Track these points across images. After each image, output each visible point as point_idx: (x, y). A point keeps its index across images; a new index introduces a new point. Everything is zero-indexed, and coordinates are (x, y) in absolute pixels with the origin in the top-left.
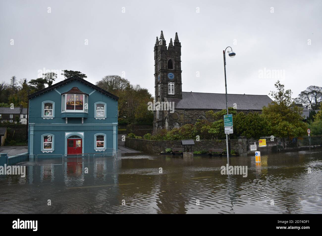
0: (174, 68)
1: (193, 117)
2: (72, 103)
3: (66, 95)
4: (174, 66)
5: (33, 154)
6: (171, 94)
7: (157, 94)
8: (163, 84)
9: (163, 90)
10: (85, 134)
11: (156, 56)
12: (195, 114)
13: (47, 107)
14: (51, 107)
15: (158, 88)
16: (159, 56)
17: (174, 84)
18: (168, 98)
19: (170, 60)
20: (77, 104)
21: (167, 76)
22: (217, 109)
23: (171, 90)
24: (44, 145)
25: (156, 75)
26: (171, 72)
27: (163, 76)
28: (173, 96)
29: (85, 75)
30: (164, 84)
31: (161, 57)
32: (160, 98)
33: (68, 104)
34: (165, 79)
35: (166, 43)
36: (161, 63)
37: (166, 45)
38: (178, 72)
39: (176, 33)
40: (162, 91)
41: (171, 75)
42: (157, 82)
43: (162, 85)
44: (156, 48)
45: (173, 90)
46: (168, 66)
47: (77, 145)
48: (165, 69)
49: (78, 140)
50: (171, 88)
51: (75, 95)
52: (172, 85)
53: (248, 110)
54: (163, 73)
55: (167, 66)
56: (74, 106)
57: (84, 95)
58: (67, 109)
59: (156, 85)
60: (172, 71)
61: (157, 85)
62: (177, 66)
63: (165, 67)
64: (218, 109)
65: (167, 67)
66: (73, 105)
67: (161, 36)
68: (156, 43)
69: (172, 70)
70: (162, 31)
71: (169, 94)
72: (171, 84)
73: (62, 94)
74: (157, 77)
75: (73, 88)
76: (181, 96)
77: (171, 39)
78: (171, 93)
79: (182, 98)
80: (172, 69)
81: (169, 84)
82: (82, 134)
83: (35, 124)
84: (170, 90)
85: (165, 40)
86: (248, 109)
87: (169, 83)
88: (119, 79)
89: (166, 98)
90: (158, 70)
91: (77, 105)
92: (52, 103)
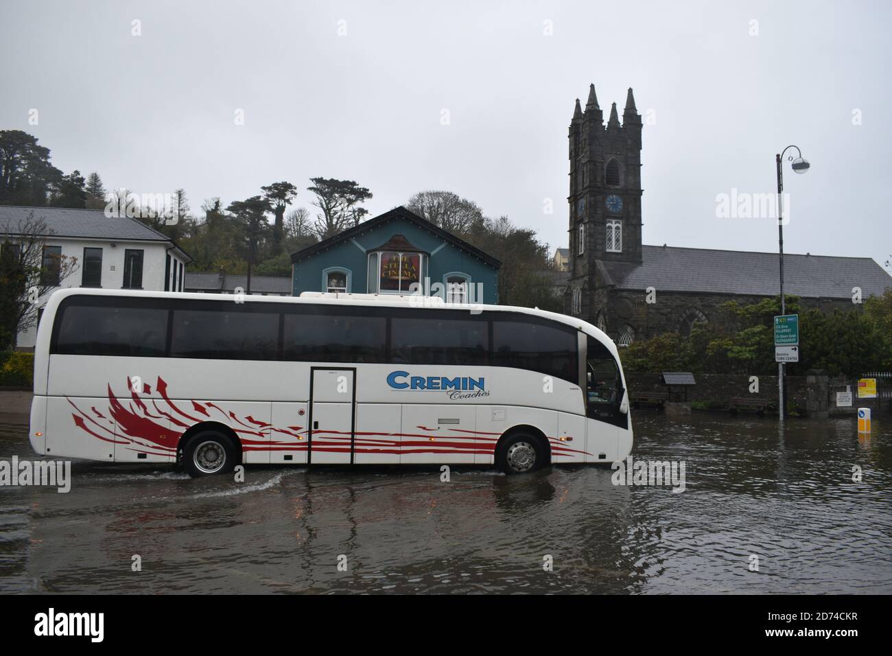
0: (622, 183)
1: (670, 313)
2: (394, 275)
3: (380, 254)
4: (622, 177)
6: (613, 250)
7: (575, 248)
8: (592, 226)
9: (592, 240)
11: (575, 150)
12: (677, 306)
13: (335, 281)
14: (342, 281)
15: (577, 235)
16: (585, 150)
17: (620, 226)
18: (606, 260)
19: (613, 161)
20: (406, 276)
21: (604, 199)
22: (736, 295)
23: (614, 240)
25: (573, 199)
26: (616, 194)
27: (593, 203)
28: (619, 257)
29: (368, 190)
30: (595, 225)
31: (588, 153)
32: (586, 261)
33: (383, 275)
34: (599, 211)
35: (602, 117)
36: (590, 170)
37: (603, 121)
38: (634, 195)
39: (630, 91)
40: (590, 242)
41: (613, 200)
42: (576, 218)
43: (590, 227)
44: (575, 131)
45: (617, 240)
46: (607, 178)
48: (599, 185)
50: (614, 236)
51: (401, 255)
52: (617, 228)
53: (819, 299)
54: (595, 196)
55: (605, 176)
56: (398, 280)
57: (421, 256)
58: (381, 288)
59: (572, 227)
60: (617, 192)
61: (575, 226)
62: (631, 178)
63: (599, 179)
64: (737, 293)
65: (605, 180)
66: (396, 277)
67: (590, 99)
68: (574, 117)
69: (617, 187)
70: (592, 86)
71: (608, 250)
72: (614, 226)
73: (368, 252)
74: (576, 208)
75: (393, 237)
76: (641, 257)
77: (614, 105)
78: (614, 248)
79: (640, 263)
80: (618, 185)
81: (608, 225)
84: (610, 239)
85: (601, 109)
86: (818, 296)
87: (609, 222)
88: (453, 203)
89: (600, 261)
90: (580, 188)
91: (404, 278)
92: (345, 272)
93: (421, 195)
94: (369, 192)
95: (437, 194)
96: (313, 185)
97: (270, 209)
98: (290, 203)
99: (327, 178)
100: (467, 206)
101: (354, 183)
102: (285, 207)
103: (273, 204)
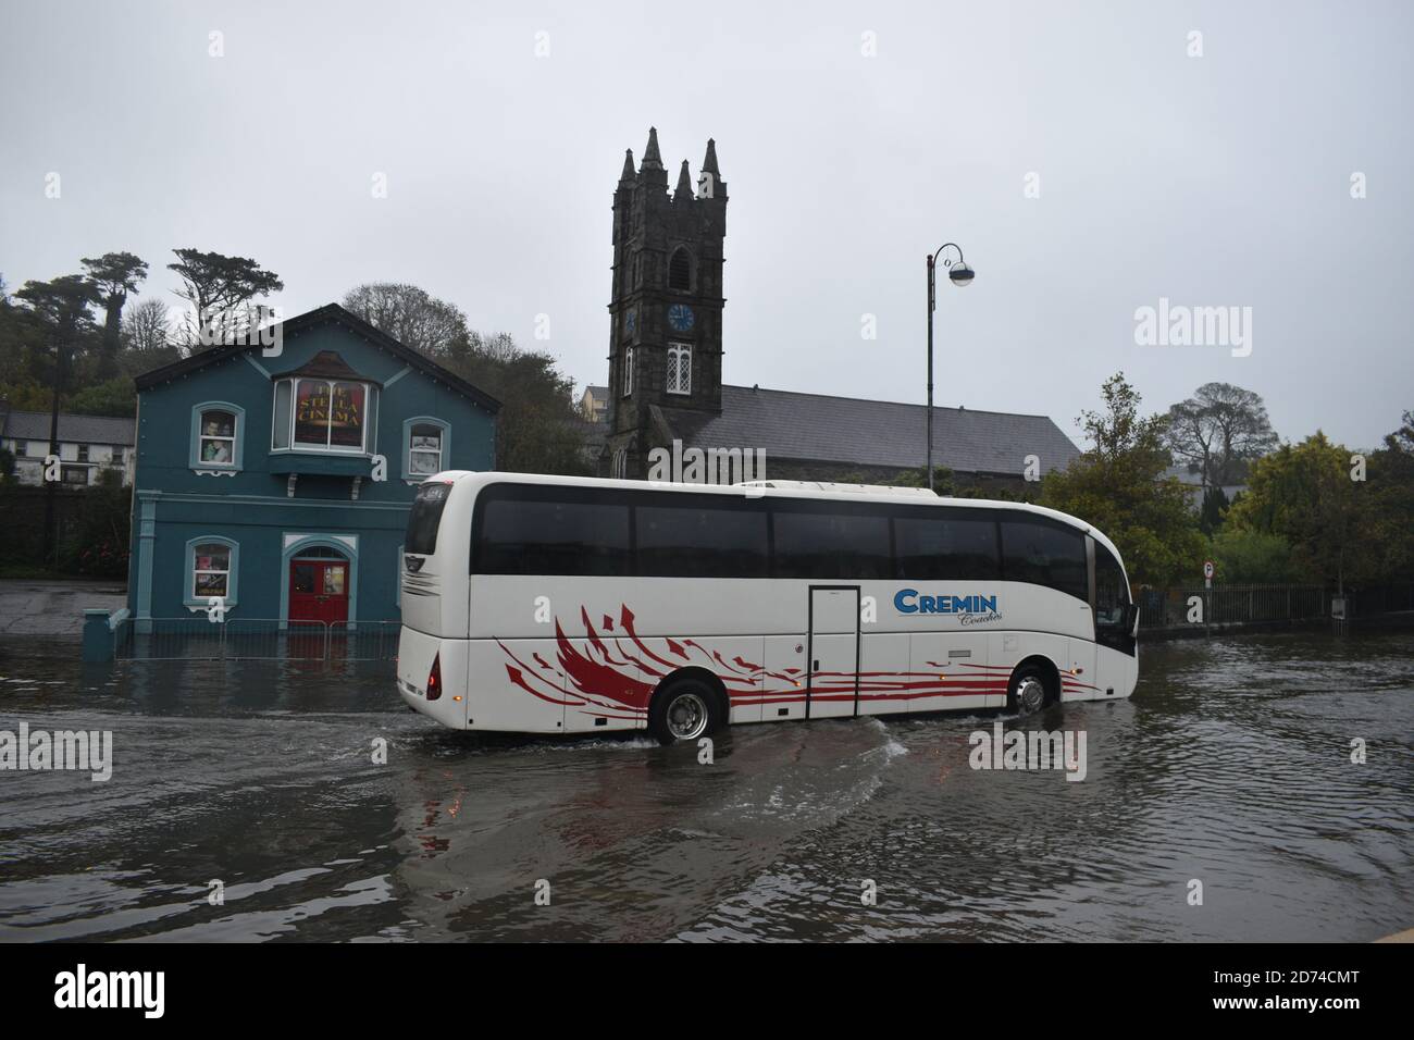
0: (694, 287)
2: (320, 418)
3: (295, 382)
4: (694, 276)
5: (149, 618)
6: (678, 391)
7: (618, 386)
8: (647, 351)
9: (645, 374)
10: (361, 544)
11: (623, 229)
13: (214, 425)
14: (227, 427)
15: (622, 365)
16: (639, 231)
17: (689, 353)
18: (666, 406)
19: (680, 252)
20: (339, 420)
21: (665, 314)
22: (858, 465)
23: (679, 375)
24: (197, 579)
25: (618, 308)
26: (683, 304)
27: (647, 315)
28: (687, 402)
29: (276, 276)
30: (650, 350)
31: (643, 236)
32: (634, 407)
33: (301, 418)
34: (657, 329)
35: (666, 182)
36: (646, 262)
37: (668, 187)
38: (710, 304)
39: (711, 143)
40: (641, 376)
41: (679, 312)
42: (620, 337)
43: (642, 354)
44: (623, 199)
45: (684, 376)
46: (671, 278)
47: (327, 586)
48: (658, 287)
49: (332, 565)
50: (679, 369)
51: (332, 384)
52: (685, 357)
53: (977, 474)
54: (652, 304)
55: (668, 275)
56: (327, 427)
57: (367, 388)
58: (296, 441)
59: (614, 352)
60: (684, 300)
61: (618, 350)
62: (708, 279)
63: (658, 278)
64: (861, 463)
65: (668, 281)
66: (322, 423)
67: (648, 152)
68: (623, 177)
69: (685, 292)
70: (653, 131)
71: (669, 391)
72: (679, 353)
73: (274, 378)
74: (621, 323)
75: (319, 354)
76: (719, 402)
77: (685, 164)
78: (678, 388)
79: (718, 412)
80: (688, 289)
81: (670, 351)
82: (351, 541)
83: (161, 496)
84: (673, 374)
85: (665, 168)
86: (974, 470)
87: (673, 346)
88: (417, 304)
89: (657, 408)
90: (629, 290)
91: (336, 424)
92: (235, 411)
93: (366, 290)
94: (278, 280)
95: (391, 290)
96: (179, 260)
97: (98, 300)
98: (135, 291)
99: (204, 250)
100: (441, 312)
101: (251, 263)
102: (125, 297)
103: (103, 290)
